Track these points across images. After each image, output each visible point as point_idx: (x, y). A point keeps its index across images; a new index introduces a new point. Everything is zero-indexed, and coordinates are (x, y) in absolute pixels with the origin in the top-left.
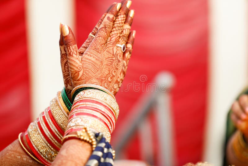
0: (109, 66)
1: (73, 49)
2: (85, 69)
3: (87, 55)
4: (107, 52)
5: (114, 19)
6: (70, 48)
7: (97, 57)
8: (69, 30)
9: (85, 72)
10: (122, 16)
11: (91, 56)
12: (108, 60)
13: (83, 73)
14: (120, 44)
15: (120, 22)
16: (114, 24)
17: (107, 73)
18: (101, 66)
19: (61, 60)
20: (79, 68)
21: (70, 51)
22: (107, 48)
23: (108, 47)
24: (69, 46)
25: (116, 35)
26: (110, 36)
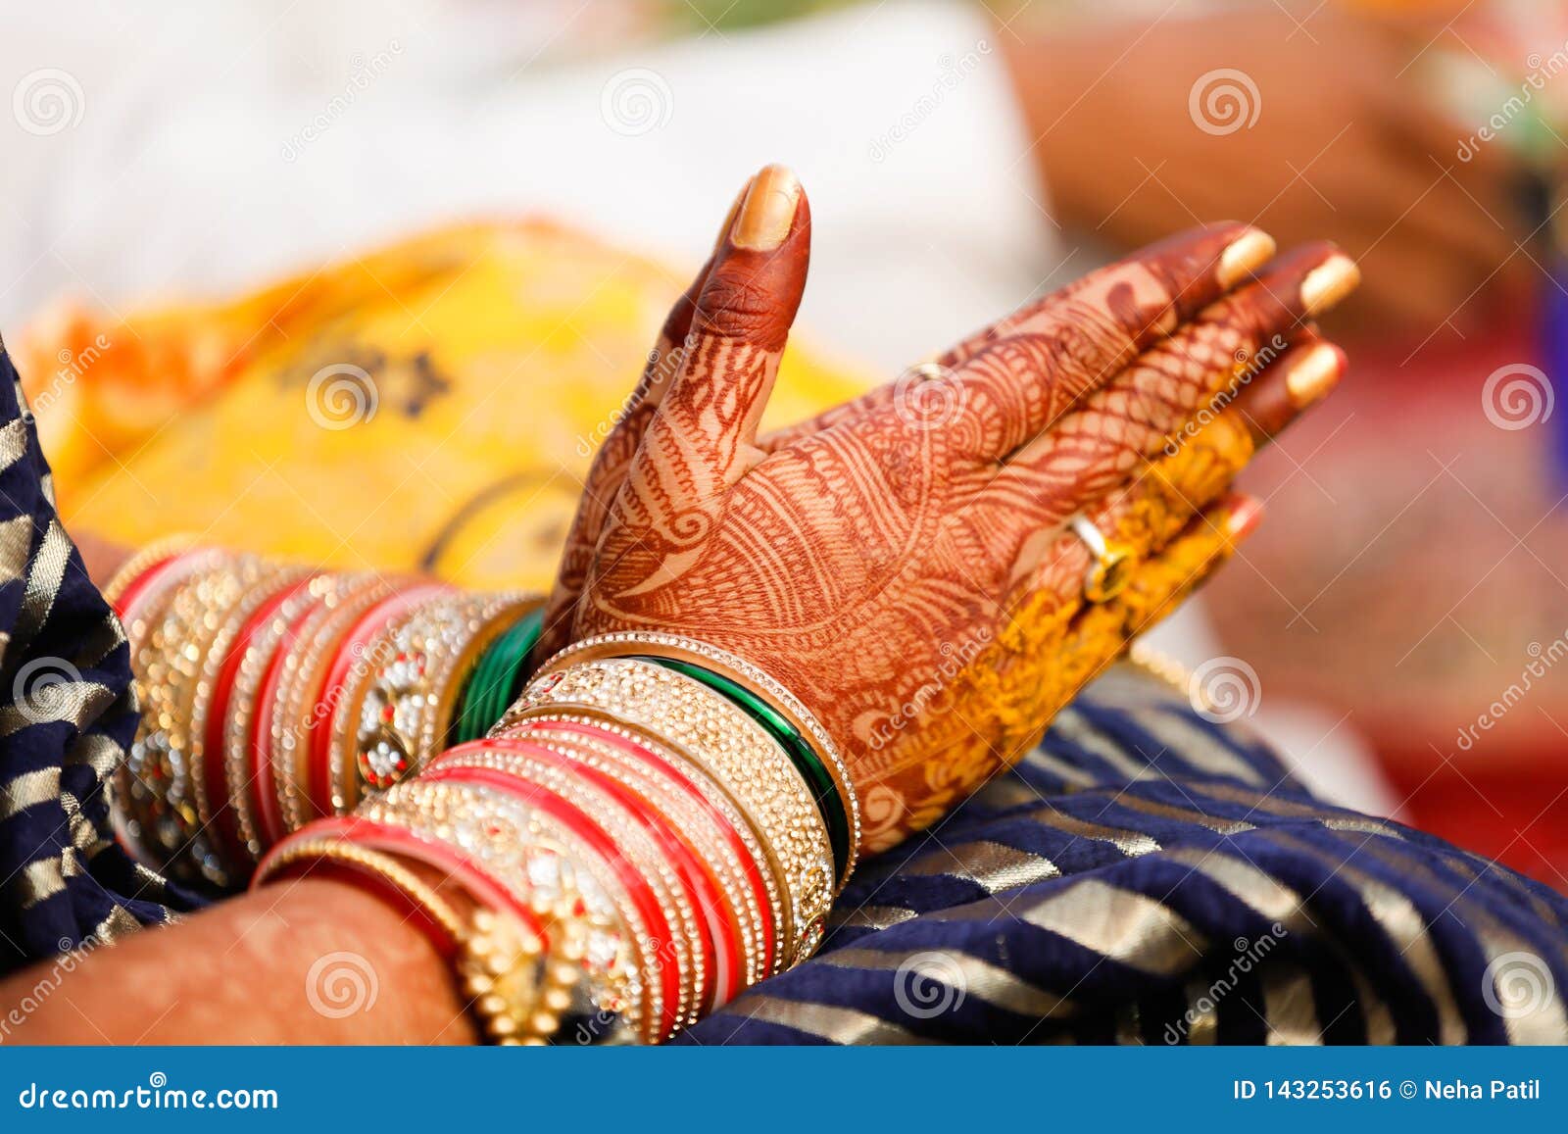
0: (922, 634)
1: (729, 368)
2: (723, 554)
3: (805, 465)
4: (964, 531)
5: (1162, 328)
6: (713, 352)
7: (861, 522)
8: (794, 224)
9: (708, 577)
10: (1230, 339)
11: (824, 491)
12: (941, 592)
13: (687, 575)
14: (1099, 527)
15: (1195, 372)
16: (1133, 363)
17: (869, 674)
18: (854, 596)
19: (613, 439)
20: (681, 525)
21: (701, 370)
22: (987, 500)
23: (996, 502)
24: (718, 335)
25: (1106, 448)
26: (1058, 436)
